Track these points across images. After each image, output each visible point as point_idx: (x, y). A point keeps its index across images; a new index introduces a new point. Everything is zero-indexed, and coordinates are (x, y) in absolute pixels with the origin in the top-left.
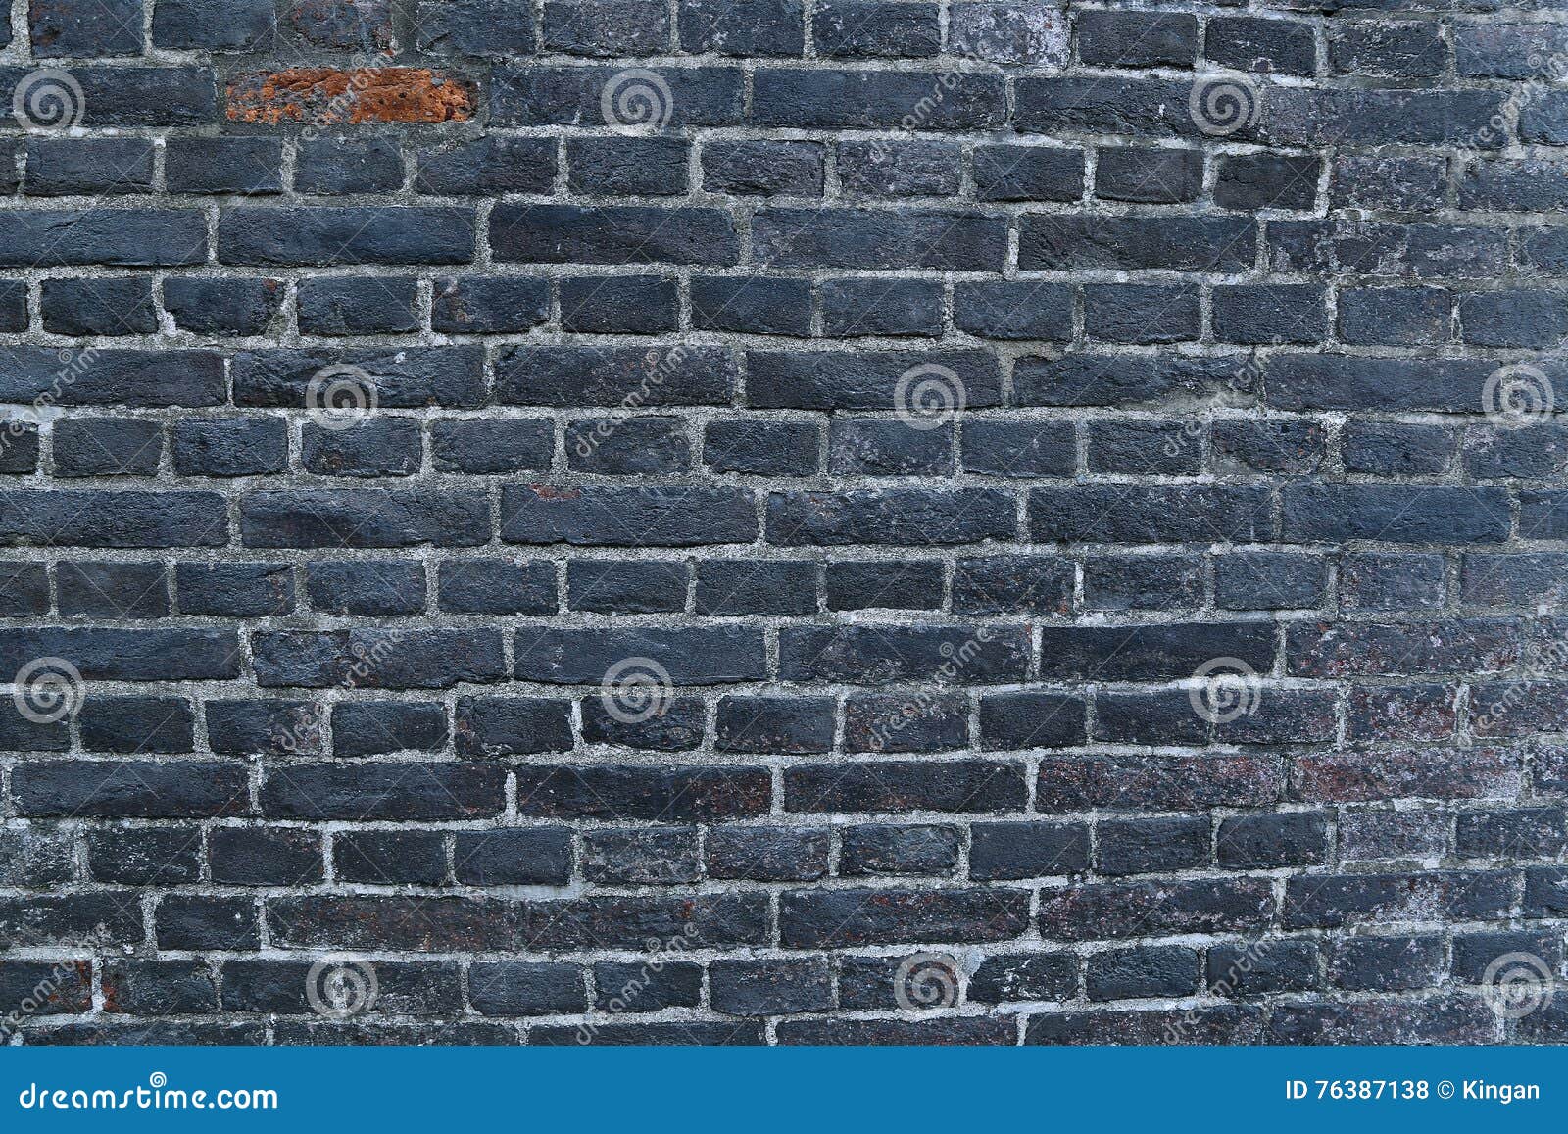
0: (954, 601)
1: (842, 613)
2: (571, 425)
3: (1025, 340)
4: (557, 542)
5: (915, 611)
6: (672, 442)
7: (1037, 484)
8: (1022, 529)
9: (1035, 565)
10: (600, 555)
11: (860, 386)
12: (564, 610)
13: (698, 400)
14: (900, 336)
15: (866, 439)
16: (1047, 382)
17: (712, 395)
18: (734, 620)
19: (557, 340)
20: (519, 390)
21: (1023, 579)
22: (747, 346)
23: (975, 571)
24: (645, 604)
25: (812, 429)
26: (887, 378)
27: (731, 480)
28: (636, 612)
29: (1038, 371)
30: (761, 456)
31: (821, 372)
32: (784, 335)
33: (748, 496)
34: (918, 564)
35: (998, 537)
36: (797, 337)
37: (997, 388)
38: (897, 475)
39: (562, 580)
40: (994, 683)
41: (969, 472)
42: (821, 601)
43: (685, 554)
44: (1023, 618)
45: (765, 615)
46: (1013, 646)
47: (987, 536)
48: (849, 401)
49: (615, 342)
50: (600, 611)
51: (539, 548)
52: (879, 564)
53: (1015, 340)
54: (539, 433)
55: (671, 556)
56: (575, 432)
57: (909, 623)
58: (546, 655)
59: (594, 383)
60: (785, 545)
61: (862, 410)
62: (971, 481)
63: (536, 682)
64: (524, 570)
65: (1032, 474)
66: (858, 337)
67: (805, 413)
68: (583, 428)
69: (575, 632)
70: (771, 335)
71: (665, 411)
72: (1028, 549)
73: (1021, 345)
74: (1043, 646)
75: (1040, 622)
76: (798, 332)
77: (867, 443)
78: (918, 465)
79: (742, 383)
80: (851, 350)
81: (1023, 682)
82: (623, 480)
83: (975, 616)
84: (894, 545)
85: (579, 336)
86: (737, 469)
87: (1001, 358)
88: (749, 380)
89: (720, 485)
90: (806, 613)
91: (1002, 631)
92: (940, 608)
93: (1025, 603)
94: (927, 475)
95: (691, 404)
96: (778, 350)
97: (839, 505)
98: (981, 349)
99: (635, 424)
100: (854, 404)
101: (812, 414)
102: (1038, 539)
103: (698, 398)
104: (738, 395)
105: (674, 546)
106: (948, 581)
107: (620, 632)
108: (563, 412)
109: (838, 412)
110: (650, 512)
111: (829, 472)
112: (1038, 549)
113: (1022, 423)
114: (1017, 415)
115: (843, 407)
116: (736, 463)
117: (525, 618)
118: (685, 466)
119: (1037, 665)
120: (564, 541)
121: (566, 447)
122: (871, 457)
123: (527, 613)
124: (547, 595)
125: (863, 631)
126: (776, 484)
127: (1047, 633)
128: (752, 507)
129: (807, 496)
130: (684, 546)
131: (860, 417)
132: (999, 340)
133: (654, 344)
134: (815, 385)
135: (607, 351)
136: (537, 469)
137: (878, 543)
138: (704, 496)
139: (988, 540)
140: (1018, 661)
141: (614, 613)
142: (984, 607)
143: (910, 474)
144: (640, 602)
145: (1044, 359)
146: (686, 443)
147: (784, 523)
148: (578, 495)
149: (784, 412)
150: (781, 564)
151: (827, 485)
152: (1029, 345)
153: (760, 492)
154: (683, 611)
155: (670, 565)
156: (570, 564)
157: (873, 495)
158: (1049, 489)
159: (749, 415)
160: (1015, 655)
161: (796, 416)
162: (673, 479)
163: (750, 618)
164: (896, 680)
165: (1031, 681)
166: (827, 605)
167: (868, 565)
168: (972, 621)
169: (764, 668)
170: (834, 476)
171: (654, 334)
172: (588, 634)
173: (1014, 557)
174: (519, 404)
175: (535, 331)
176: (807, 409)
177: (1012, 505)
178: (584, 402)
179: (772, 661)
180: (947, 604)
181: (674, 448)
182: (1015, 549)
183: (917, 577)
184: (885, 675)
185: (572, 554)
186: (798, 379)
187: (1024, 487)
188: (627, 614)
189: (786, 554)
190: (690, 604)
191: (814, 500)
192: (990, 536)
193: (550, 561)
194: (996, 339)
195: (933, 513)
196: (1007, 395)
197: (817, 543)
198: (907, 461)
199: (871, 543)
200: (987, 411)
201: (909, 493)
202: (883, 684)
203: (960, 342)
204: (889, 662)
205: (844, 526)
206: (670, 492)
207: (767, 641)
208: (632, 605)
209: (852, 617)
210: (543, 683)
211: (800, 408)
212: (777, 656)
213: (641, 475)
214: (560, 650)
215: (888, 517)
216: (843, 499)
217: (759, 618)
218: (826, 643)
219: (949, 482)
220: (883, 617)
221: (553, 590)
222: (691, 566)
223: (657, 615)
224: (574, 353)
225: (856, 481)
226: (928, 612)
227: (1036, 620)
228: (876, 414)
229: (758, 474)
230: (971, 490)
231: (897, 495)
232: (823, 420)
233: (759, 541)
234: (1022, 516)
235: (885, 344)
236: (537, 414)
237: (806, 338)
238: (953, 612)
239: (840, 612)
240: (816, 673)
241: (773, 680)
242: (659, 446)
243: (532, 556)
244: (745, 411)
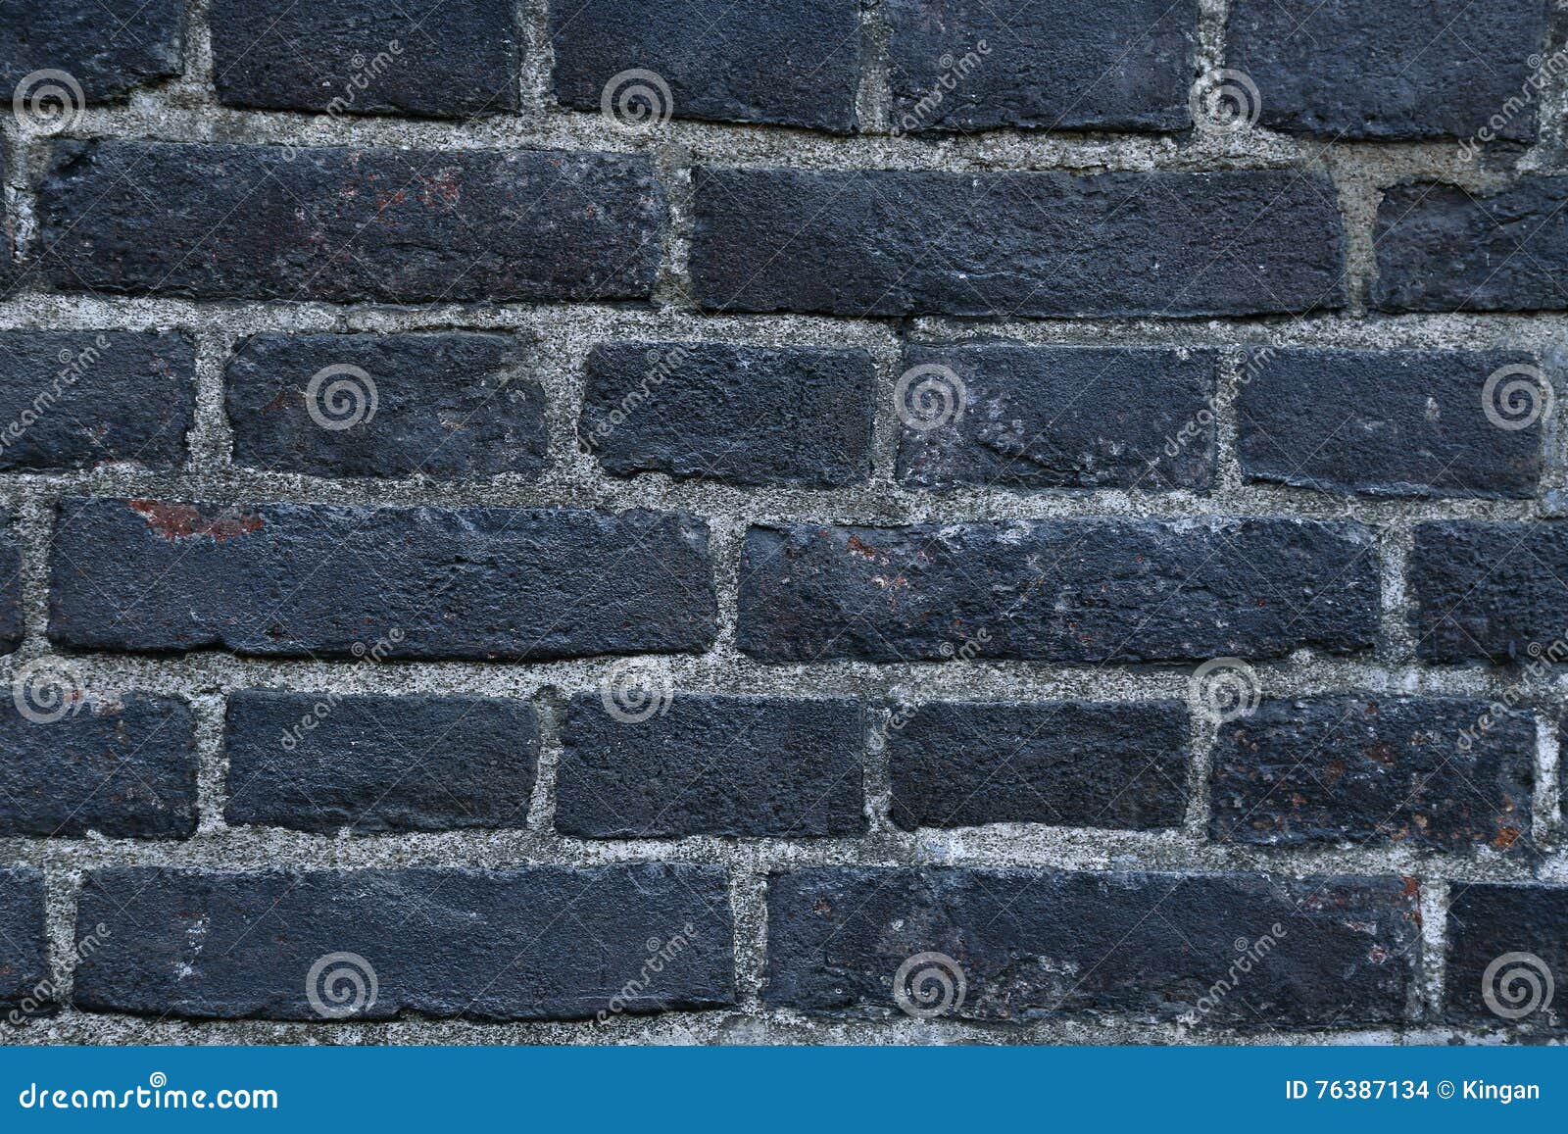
0: (1216, 810)
1: (930, 835)
2: (242, 347)
3: (1411, 140)
4: (200, 648)
5: (1115, 835)
6: (502, 396)
7: (1433, 514)
8: (1395, 627)
9: (1429, 723)
10: (312, 681)
11: (980, 258)
12: (212, 822)
13: (567, 290)
14: (1084, 133)
15: (992, 395)
16: (1463, 250)
17: (603, 276)
18: (654, 851)
19: (204, 129)
20: (102, 255)
21: (1396, 755)
22: (694, 155)
23: (1272, 733)
24: (427, 807)
25: (856, 368)
26: (1050, 242)
27: (652, 494)
28: (400, 827)
29: (1443, 222)
30: (726, 433)
31: (882, 221)
32: (790, 127)
33: (691, 536)
34: (1124, 712)
35: (1328, 647)
36: (823, 132)
37: (1332, 263)
38: (1073, 485)
39: (209, 746)
40: (1318, 1026)
41: (1257, 482)
42: (875, 805)
43: (534, 678)
44: (1396, 859)
45: (730, 838)
46: (1372, 929)
47: (1301, 645)
48: (952, 298)
49: (363, 137)
50: (309, 826)
51: (152, 665)
52: (1025, 713)
53: (1383, 141)
54: (154, 366)
55: (496, 684)
56: (250, 366)
57: (1099, 863)
58: (162, 943)
59: (301, 243)
60: (781, 659)
61: (983, 320)
62: (1261, 504)
63: (132, 1013)
64: (109, 719)
65: (1423, 488)
66: (977, 133)
67: (837, 328)
68: (272, 354)
69: (242, 882)
70: (753, 125)
71: (483, 318)
72: (1410, 680)
73: (1399, 153)
74: (1451, 932)
75: (1441, 868)
76: (823, 119)
77: (994, 403)
78: (1126, 460)
79: (679, 248)
80: (958, 167)
81: (1400, 1025)
82: (374, 491)
83: (1269, 849)
84: (1058, 663)
85: (262, 120)
86: (666, 467)
87: (1345, 187)
88: (697, 241)
89: (623, 504)
90: (836, 833)
91: (1342, 889)
92: (1179, 826)
93: (1404, 818)
94: (1147, 486)
95: (549, 300)
96: (769, 165)
97: (921, 560)
98: (1293, 164)
99: (406, 349)
100: (962, 303)
101: (855, 328)
102: (1436, 655)
103: (569, 284)
104: (671, 278)
105: (503, 659)
106: (1200, 759)
107: (360, 880)
108: (219, 316)
109: (922, 324)
110: (443, 572)
111: (896, 477)
112: (1436, 680)
113: (1395, 356)
114: (1382, 336)
115: (935, 313)
116: (664, 451)
117: (106, 845)
118: (535, 458)
119: (1436, 985)
120: (217, 646)
121: (227, 405)
122: (1006, 441)
123: (114, 832)
124: (170, 784)
125: (980, 882)
126: (766, 505)
127: (1463, 900)
128: (704, 563)
129: (842, 536)
130: (530, 659)
131: (980, 338)
132: (1343, 140)
133: (456, 145)
134: (863, 255)
135: (336, 157)
136: (148, 459)
137: (1020, 658)
138: (580, 531)
139: (1305, 655)
140: (1384, 972)
141: (345, 832)
142: (1295, 827)
143: (1105, 484)
144: (413, 803)
145: (1457, 189)
146: (537, 397)
147: (784, 604)
148: (257, 527)
149: (788, 323)
150: (771, 706)
151: (893, 510)
152: (1419, 153)
153: (723, 526)
154: (521, 824)
155: (492, 707)
156: (233, 703)
157: (1011, 537)
158: (1468, 528)
159: (698, 332)
160: (1377, 955)
161: (819, 334)
162: (503, 487)
163: (693, 846)
164: (1065, 1012)
165: (1421, 1025)
166: (891, 815)
167: (991, 715)
168: (1262, 863)
169: (728, 975)
170: (911, 486)
171: (456, 120)
172: (275, 884)
173: (1374, 701)
174: (105, 291)
175: (146, 103)
176: (844, 317)
177: (1369, 567)
178: (275, 291)
179: (748, 958)
180: (1197, 814)
181: (505, 413)
182: (1374, 679)
183: (1121, 746)
184: (1037, 998)
185: (239, 679)
186: (822, 241)
187: (1398, 521)
188: (377, 834)
189: (786, 682)
190: (541, 806)
191: (861, 546)
192: (1311, 643)
193: (178, 698)
194: (1330, 137)
195: (1162, 584)
196: (1357, 283)
197: (866, 656)
198: (1097, 451)
199: (1002, 656)
200: (1306, 326)
201: (1103, 530)
202: (1033, 1021)
203: (1237, 147)
204: (1047, 965)
205: (935, 613)
206: (491, 522)
207: (737, 906)
208: (392, 812)
209: (953, 847)
210: (149, 1015)
211: (827, 314)
212: (761, 943)
213: (421, 478)
214: (198, 929)
215: (1049, 592)
216: (935, 547)
217: (716, 844)
218: (886, 915)
219: (1204, 506)
220: (1033, 846)
221: (185, 772)
222: (546, 711)
223: (456, 836)
224: (244, 161)
225: (967, 500)
226: (1149, 836)
227: (1432, 864)
228: (1018, 332)
229: (718, 480)
230: (1261, 525)
231: (1067, 534)
232: (890, 345)
233: (718, 647)
234: (1394, 593)
235: (1046, 152)
236: (148, 320)
237: (846, 134)
238: (1213, 838)
239: (923, 831)
240: (861, 989)
241: (751, 1006)
242: (468, 405)
243: (131, 684)
244: (687, 320)
